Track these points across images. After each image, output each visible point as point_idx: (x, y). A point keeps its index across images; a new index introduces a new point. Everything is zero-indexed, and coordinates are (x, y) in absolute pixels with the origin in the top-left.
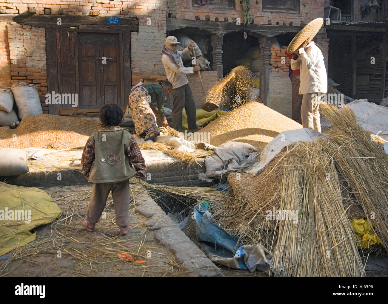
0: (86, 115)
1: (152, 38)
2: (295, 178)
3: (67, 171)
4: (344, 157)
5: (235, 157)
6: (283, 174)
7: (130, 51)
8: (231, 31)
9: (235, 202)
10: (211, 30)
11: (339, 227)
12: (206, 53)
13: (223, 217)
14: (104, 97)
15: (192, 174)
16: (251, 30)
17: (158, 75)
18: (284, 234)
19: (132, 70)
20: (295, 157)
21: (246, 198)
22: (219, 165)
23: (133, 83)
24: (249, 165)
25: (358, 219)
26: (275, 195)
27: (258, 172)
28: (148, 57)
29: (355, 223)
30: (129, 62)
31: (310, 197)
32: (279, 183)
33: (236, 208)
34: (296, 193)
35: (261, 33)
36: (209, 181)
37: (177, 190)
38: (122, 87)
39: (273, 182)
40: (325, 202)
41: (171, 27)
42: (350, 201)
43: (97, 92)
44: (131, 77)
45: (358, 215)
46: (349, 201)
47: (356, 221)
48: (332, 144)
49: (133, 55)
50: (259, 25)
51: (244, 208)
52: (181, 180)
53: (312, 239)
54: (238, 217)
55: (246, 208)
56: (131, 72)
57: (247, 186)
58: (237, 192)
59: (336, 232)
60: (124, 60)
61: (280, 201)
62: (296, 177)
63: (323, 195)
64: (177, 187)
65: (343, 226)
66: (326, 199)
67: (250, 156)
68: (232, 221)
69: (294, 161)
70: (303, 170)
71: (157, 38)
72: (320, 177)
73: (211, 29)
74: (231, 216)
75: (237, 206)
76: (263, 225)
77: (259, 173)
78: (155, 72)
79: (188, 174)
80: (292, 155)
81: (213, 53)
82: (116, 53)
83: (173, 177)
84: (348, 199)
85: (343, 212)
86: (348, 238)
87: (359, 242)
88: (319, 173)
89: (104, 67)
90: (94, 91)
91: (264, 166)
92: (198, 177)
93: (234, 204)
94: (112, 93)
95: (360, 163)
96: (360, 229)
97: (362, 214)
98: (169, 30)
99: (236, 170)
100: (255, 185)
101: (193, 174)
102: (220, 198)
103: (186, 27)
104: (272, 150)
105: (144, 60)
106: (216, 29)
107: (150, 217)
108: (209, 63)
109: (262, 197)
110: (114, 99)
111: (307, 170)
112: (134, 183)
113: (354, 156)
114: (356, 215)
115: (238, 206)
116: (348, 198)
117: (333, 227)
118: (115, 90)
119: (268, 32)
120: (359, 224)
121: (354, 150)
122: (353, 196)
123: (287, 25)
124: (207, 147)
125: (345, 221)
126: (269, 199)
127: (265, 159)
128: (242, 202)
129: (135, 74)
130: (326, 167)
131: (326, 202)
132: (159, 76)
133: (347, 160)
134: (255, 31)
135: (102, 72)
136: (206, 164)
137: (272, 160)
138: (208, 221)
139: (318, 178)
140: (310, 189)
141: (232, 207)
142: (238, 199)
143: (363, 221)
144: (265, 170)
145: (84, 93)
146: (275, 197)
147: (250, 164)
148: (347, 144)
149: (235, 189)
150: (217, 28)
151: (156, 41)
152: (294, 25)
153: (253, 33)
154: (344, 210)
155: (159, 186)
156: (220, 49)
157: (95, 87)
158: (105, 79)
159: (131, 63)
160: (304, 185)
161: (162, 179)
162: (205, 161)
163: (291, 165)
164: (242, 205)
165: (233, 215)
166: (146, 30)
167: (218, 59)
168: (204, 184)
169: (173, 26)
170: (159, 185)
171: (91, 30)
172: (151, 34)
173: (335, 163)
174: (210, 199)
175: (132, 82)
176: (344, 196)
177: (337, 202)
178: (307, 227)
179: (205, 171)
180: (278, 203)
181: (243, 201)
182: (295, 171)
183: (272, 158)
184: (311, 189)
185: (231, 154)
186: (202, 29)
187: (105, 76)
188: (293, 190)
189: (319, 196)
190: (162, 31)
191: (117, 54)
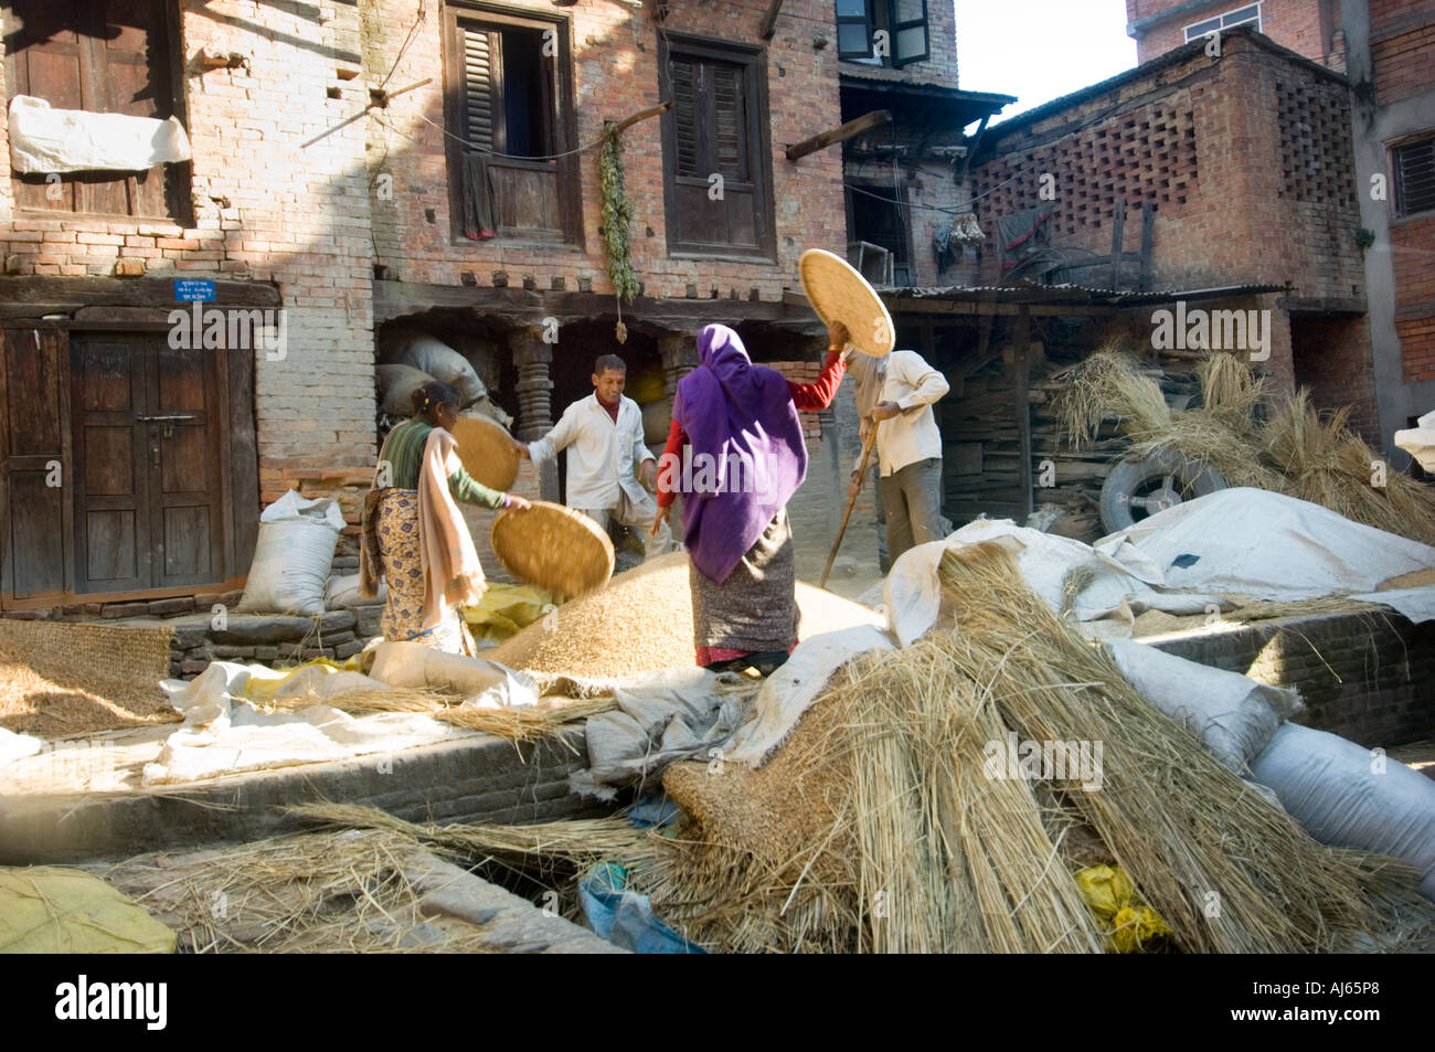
0: (100, 613)
1: (328, 345)
2: (890, 760)
3: (136, 804)
4: (1022, 688)
5: (683, 709)
6: (851, 753)
7: (253, 390)
8: (574, 318)
9: (711, 855)
10: (514, 317)
11: (1044, 895)
12: (495, 388)
13: (676, 907)
14: (161, 547)
15: (544, 781)
16: (634, 314)
17: (348, 466)
18: (892, 935)
19: (263, 452)
20: (879, 698)
21: (744, 837)
22: (632, 741)
23: (264, 497)
24: (725, 735)
25: (1093, 867)
26: (840, 819)
27: (767, 754)
28: (314, 407)
29: (1089, 879)
30: (251, 424)
31: (945, 814)
32: (842, 780)
33: (717, 875)
34: (902, 808)
35: (667, 323)
36: (607, 795)
37: (508, 836)
38: (227, 511)
39: (822, 779)
40: (990, 823)
41: (386, 309)
42: (1062, 816)
43: (140, 531)
44: (258, 475)
45: (1090, 857)
46: (1058, 816)
47: (1090, 874)
48: (977, 651)
49: (262, 403)
50: (659, 299)
51: (743, 870)
52: (510, 804)
53: (974, 940)
54: (726, 902)
55: (750, 870)
56: (258, 457)
57: (741, 802)
58: (713, 822)
59: (1040, 912)
60: (235, 420)
61: (858, 836)
62: (893, 758)
63: (981, 805)
64: (506, 827)
65: (1057, 892)
66: (993, 816)
67: (724, 707)
68: (713, 916)
69: (877, 710)
70: (910, 737)
71: (343, 345)
72: (964, 751)
73: (511, 312)
74: (704, 903)
75: (719, 867)
76: (817, 916)
77: (771, 756)
78: (340, 457)
79: (533, 781)
80: (869, 693)
81: (519, 388)
82: (205, 396)
83: (484, 795)
84: (1055, 810)
85: (1050, 851)
86: (1078, 927)
87: (1108, 933)
88: (960, 741)
89: (163, 446)
90: (128, 529)
91: (781, 733)
92: (568, 788)
93: (707, 863)
94: (189, 531)
95: (1067, 702)
96: (1104, 897)
97: (1102, 853)
98: (381, 317)
99: (689, 753)
100: (764, 794)
101: (548, 780)
102: (655, 848)
103: (435, 310)
104: (796, 682)
105: (303, 416)
106: (530, 313)
107: (487, 920)
108: (510, 420)
109: (795, 832)
110: (197, 553)
111: (923, 730)
112: (367, 824)
113: (1048, 681)
114: (1086, 855)
115: (722, 869)
116: (1053, 806)
117: (1029, 900)
118: (203, 521)
119: (689, 320)
120: (1099, 883)
121: (1043, 665)
122: (1068, 802)
123: (744, 298)
124: (586, 687)
125: (1061, 877)
126: (819, 833)
127: (777, 713)
128: (733, 854)
129: (274, 463)
130: (978, 719)
131: (996, 825)
132: (352, 470)
133: (1030, 694)
134: (649, 317)
135: (157, 461)
136: (590, 741)
137: (806, 713)
138: (642, 923)
139: (960, 756)
140: (940, 790)
141: (701, 871)
142: (720, 844)
143: (1106, 872)
144: (787, 746)
145: (92, 537)
146: (839, 826)
147: (727, 731)
148: (1019, 648)
149: (706, 814)
150: (530, 309)
151: (341, 356)
152: (763, 297)
153: (644, 323)
154: (1050, 844)
155: (447, 829)
156: (542, 374)
157: (130, 517)
158: (166, 486)
159: (256, 429)
160: (920, 781)
161: (450, 804)
162: (584, 733)
163: (872, 723)
164: (734, 863)
165: (711, 899)
166: (306, 321)
167: (541, 408)
168: (591, 809)
169: (390, 306)
170: (444, 825)
171: (119, 323)
172: (322, 333)
173: (1000, 705)
174: (624, 856)
175: (260, 491)
176: (1043, 803)
177: (1027, 822)
178: (950, 909)
179: (588, 765)
180: (853, 841)
181: (737, 849)
182: (887, 741)
183: (804, 707)
184: (945, 790)
185: (668, 700)
186: (482, 314)
187: (166, 477)
188: (893, 797)
189: (970, 808)
190: (360, 322)
191: (208, 398)
